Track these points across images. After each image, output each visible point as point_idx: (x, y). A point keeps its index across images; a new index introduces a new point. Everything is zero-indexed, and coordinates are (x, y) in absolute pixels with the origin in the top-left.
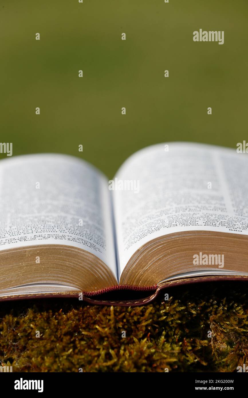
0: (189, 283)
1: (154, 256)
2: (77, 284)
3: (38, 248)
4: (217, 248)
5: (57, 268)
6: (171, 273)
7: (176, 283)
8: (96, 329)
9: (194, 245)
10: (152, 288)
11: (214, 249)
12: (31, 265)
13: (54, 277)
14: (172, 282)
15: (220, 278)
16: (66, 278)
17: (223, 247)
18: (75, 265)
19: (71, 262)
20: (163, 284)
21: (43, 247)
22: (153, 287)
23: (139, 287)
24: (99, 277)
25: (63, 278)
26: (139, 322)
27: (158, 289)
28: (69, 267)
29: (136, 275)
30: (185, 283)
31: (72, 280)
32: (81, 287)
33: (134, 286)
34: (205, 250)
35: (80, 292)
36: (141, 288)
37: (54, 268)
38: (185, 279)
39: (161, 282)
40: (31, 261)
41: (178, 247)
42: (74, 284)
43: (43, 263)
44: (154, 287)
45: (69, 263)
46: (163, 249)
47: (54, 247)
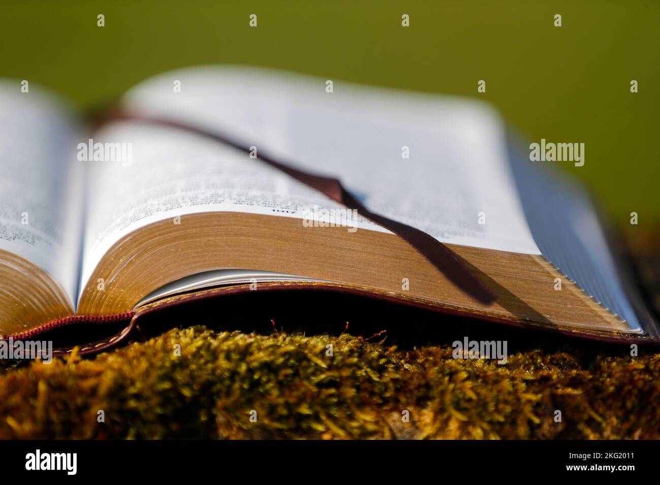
0: (187, 301)
4: (229, 230)
9: (187, 229)
11: (223, 233)
15: (242, 288)
17: (239, 227)
20: (143, 307)
22: (126, 314)
23: (102, 316)
24: (29, 307)
26: (85, 407)
27: (135, 317)
29: (93, 296)
30: (181, 301)
33: (93, 316)
34: (209, 236)
36: (104, 318)
38: (181, 296)
39: (139, 305)
41: (160, 235)
44: (128, 314)
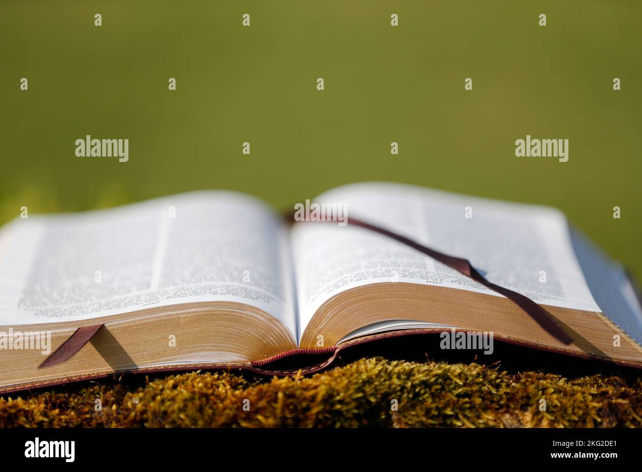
0: (371, 341)
1: (328, 312)
2: (243, 353)
3: (193, 314)
5: (218, 336)
6: (349, 329)
7: (357, 341)
8: (258, 420)
10: (330, 349)
12: (188, 334)
13: (215, 346)
14: (352, 341)
16: (229, 347)
18: (239, 331)
19: (234, 329)
20: (342, 344)
21: (199, 313)
24: (268, 343)
25: (227, 347)
26: (308, 409)
27: (337, 350)
28: (232, 334)
29: (310, 336)
30: (367, 341)
31: (237, 349)
32: (248, 356)
33: (309, 350)
35: (248, 362)
36: (317, 351)
37: (215, 336)
38: (367, 337)
39: (340, 342)
40: (187, 329)
42: (239, 353)
43: (202, 332)
44: (332, 349)
45: (232, 329)
46: (337, 302)
47: (212, 313)
